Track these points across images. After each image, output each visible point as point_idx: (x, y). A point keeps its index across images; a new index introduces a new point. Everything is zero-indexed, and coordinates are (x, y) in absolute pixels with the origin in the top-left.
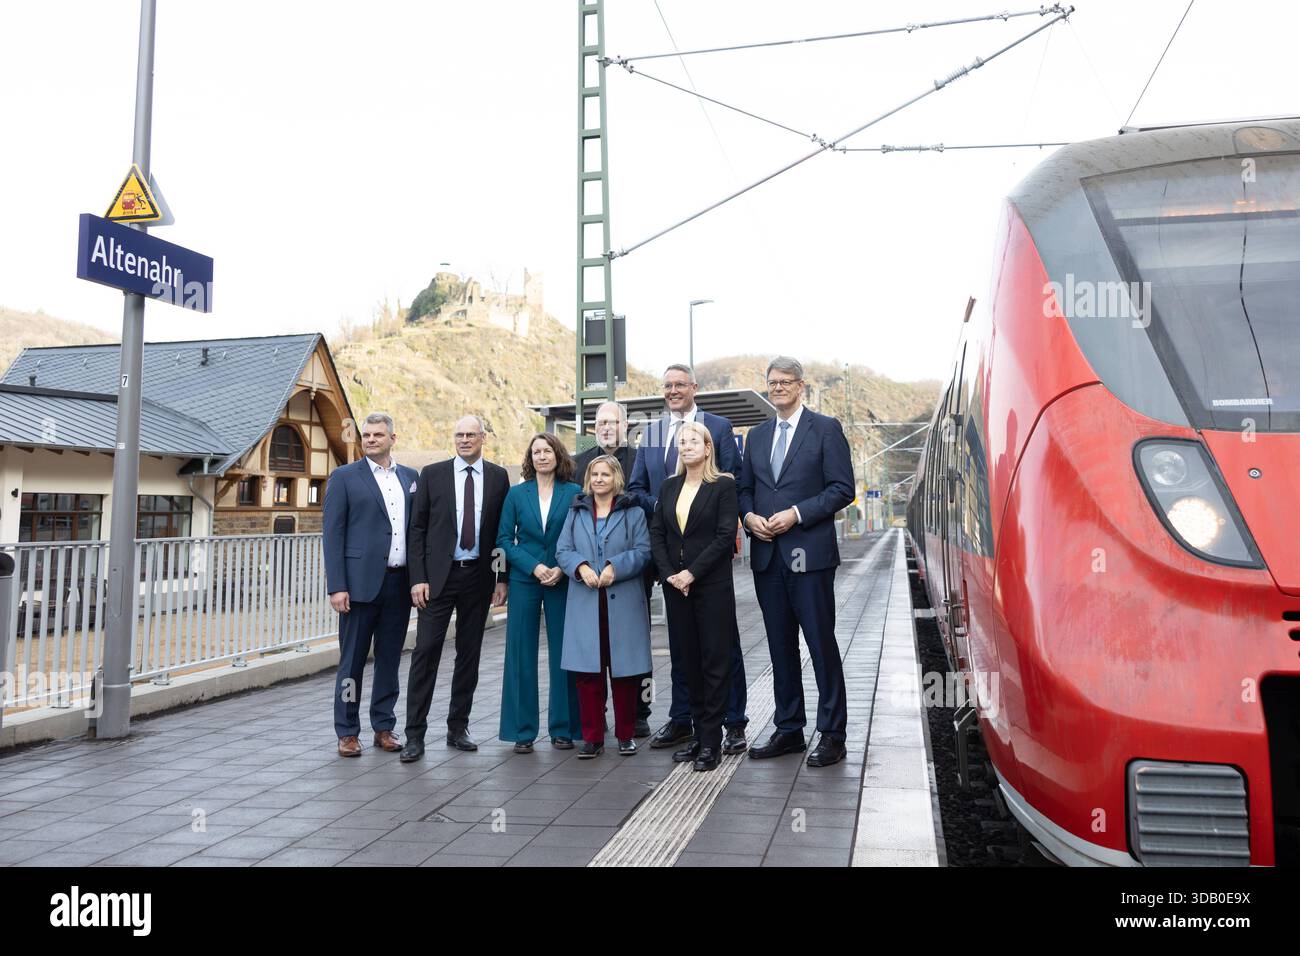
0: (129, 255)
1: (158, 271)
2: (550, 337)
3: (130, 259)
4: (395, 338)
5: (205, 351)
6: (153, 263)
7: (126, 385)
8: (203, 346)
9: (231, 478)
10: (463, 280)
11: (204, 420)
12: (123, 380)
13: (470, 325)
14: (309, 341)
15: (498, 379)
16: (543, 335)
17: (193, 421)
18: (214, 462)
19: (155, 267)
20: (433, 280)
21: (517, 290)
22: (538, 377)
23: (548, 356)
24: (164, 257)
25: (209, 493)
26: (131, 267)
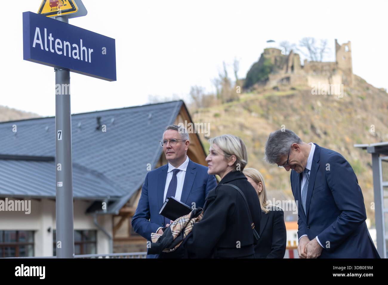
0: (58, 40)
1: (77, 51)
2: (360, 94)
3: (59, 44)
4: (235, 103)
5: (99, 119)
6: (74, 45)
7: (61, 139)
8: (96, 115)
9: (124, 215)
10: (285, 53)
11: (101, 171)
12: (59, 134)
13: (293, 89)
14: (174, 107)
15: (319, 131)
16: (354, 93)
17: (93, 172)
18: (111, 203)
19: (75, 48)
20: (262, 55)
21: (329, 57)
22: (351, 128)
23: (359, 111)
24: (81, 40)
25: (108, 227)
26: (59, 50)
